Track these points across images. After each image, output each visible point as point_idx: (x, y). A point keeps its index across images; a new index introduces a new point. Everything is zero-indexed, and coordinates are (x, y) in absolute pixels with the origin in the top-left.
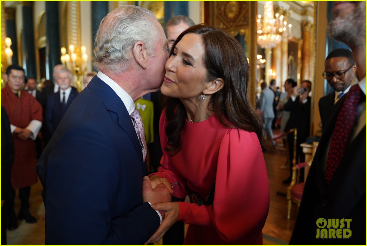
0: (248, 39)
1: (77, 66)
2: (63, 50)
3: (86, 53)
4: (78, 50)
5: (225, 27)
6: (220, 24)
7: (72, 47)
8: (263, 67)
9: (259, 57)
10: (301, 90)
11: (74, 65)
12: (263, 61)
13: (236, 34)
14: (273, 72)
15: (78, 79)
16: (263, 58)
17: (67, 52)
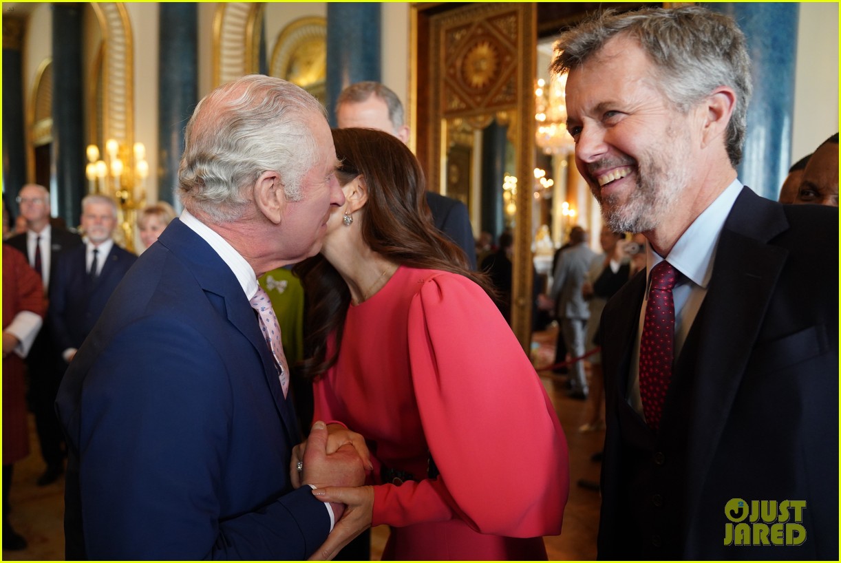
0: (515, 134)
1: (123, 189)
2: (92, 151)
3: (145, 159)
4: (127, 152)
5: (463, 106)
6: (451, 100)
7: (112, 146)
8: (547, 195)
9: (539, 173)
10: (632, 247)
11: (117, 186)
12: (548, 184)
13: (488, 122)
14: (569, 209)
15: (125, 219)
16: (548, 177)
17: (101, 157)
